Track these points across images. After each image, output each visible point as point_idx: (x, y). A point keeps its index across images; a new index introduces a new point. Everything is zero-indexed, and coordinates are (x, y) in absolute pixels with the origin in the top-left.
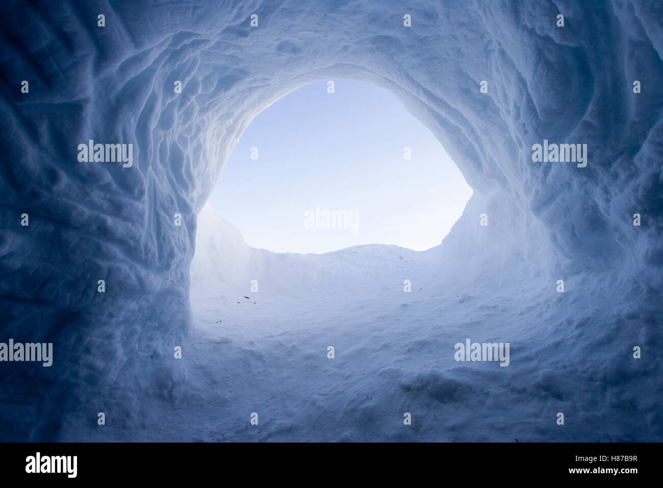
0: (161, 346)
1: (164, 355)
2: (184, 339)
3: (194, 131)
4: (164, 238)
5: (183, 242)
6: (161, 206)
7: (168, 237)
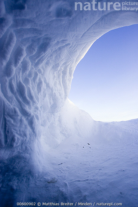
0: (16, 184)
1: (17, 189)
2: (31, 178)
3: (33, 76)
4: (8, 132)
5: (23, 132)
6: (8, 115)
7: (11, 130)
